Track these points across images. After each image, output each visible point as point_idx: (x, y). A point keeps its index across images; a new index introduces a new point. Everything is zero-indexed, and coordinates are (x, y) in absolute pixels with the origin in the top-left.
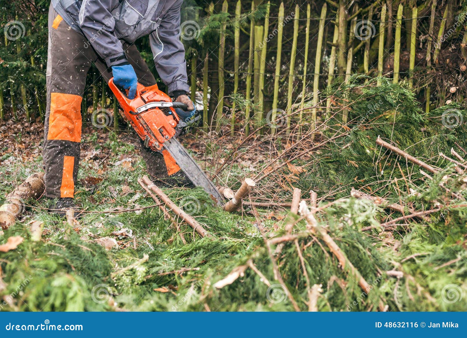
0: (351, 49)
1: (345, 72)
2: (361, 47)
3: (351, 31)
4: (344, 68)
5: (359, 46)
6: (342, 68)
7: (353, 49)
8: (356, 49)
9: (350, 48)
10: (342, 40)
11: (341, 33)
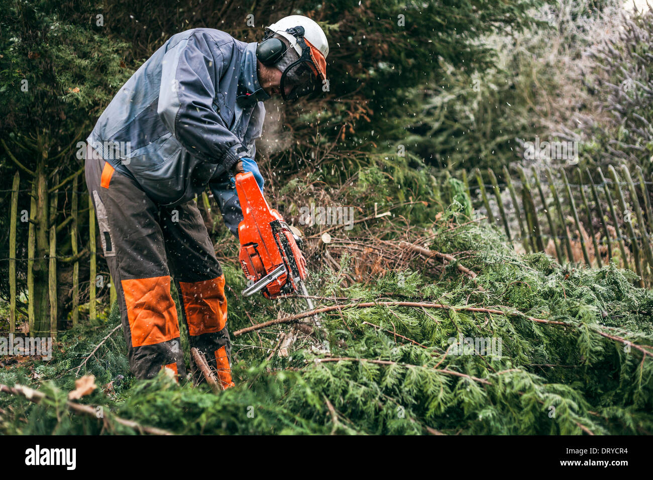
0: (54, 227)
1: (48, 256)
2: (67, 224)
3: (52, 205)
4: (46, 251)
5: (65, 223)
6: (44, 250)
7: (56, 227)
8: (60, 227)
9: (52, 225)
10: (43, 216)
11: (41, 208)
